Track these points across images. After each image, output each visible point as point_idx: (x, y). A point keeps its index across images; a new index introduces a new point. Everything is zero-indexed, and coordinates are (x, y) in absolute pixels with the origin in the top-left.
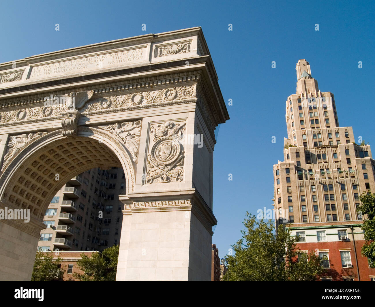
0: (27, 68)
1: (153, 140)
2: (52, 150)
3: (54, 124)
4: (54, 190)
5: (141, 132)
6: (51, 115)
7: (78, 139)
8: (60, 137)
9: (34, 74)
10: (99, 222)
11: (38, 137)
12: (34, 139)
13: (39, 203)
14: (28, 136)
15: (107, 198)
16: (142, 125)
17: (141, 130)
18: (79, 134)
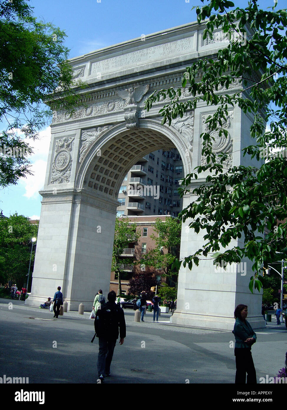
0: (88, 64)
1: (205, 130)
2: (119, 140)
3: (118, 118)
4: (124, 172)
5: (194, 122)
6: (115, 109)
7: (140, 130)
8: (124, 129)
9: (95, 69)
10: (169, 184)
11: (106, 131)
12: (103, 132)
13: (113, 184)
14: (97, 130)
15: (176, 159)
16: (194, 115)
17: (194, 120)
18: (141, 126)
